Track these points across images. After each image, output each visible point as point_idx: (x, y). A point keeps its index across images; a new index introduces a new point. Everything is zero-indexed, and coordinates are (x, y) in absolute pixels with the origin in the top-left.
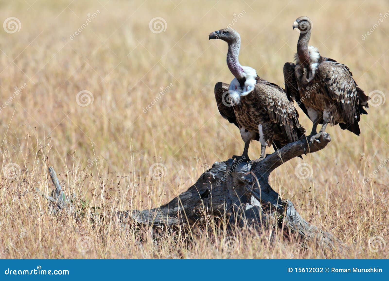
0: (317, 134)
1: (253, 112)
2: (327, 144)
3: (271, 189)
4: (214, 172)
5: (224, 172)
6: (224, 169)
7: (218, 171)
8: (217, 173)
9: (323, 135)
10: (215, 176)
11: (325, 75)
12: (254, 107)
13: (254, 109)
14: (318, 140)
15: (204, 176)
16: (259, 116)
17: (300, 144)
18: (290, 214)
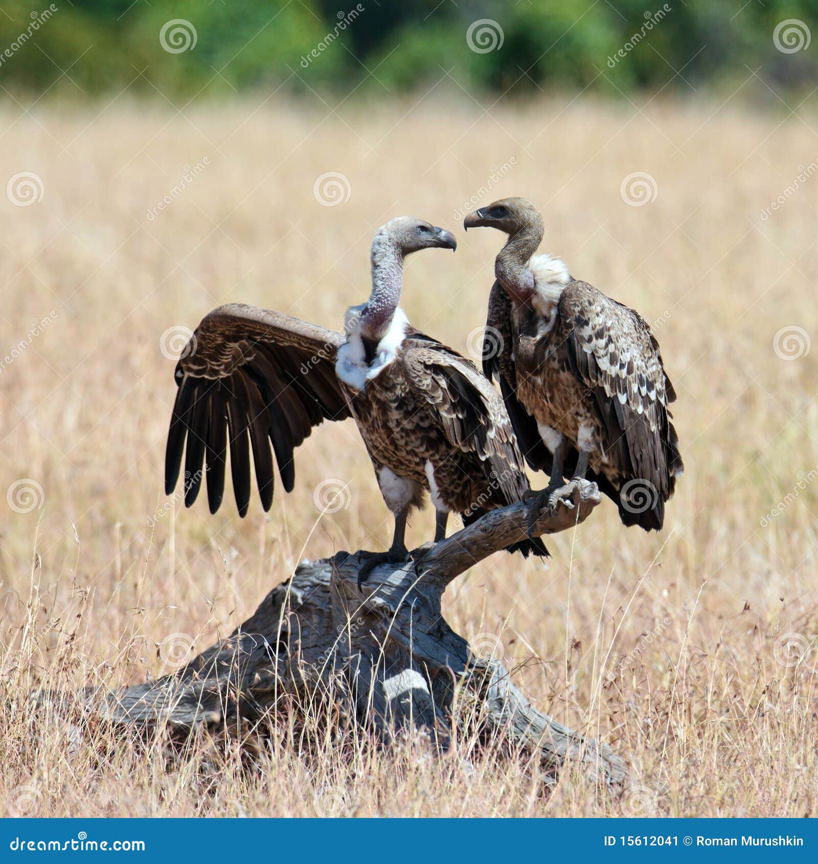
0: (566, 486)
1: (397, 420)
2: (591, 511)
3: (449, 630)
4: (300, 585)
5: (326, 586)
6: (326, 579)
7: (309, 583)
8: (308, 588)
9: (581, 487)
10: (304, 596)
11: (577, 309)
12: (397, 408)
13: (400, 414)
14: (568, 502)
15: (274, 596)
16: (413, 431)
17: (521, 511)
18: (498, 694)
